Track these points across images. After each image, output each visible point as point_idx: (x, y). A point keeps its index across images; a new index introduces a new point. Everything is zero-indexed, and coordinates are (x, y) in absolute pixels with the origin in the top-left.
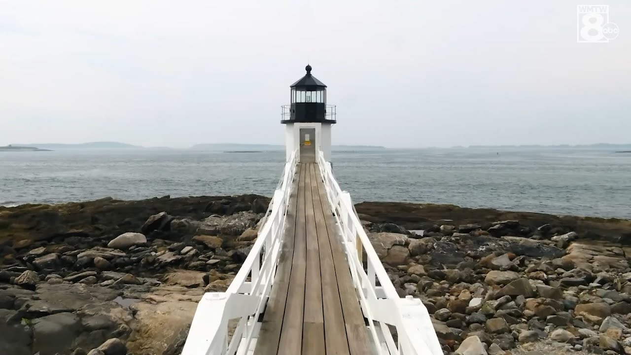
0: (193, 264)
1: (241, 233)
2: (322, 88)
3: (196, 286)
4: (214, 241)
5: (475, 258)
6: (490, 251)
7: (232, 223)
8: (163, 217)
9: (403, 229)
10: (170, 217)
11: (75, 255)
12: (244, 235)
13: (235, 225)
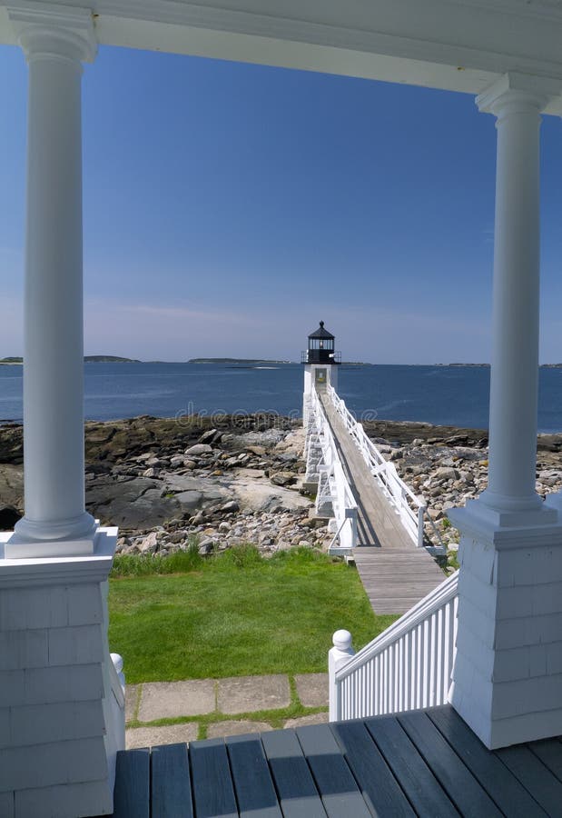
0: (250, 465)
1: (275, 444)
2: (332, 338)
3: (261, 477)
4: (259, 450)
5: (433, 460)
6: (443, 456)
7: (268, 437)
8: (215, 433)
9: (387, 441)
10: (220, 433)
11: (169, 460)
12: (277, 447)
13: (270, 439)
